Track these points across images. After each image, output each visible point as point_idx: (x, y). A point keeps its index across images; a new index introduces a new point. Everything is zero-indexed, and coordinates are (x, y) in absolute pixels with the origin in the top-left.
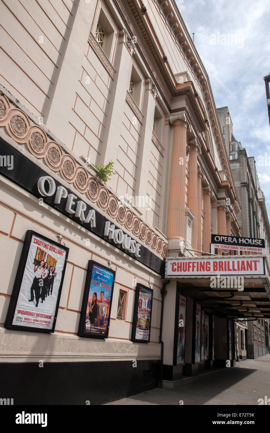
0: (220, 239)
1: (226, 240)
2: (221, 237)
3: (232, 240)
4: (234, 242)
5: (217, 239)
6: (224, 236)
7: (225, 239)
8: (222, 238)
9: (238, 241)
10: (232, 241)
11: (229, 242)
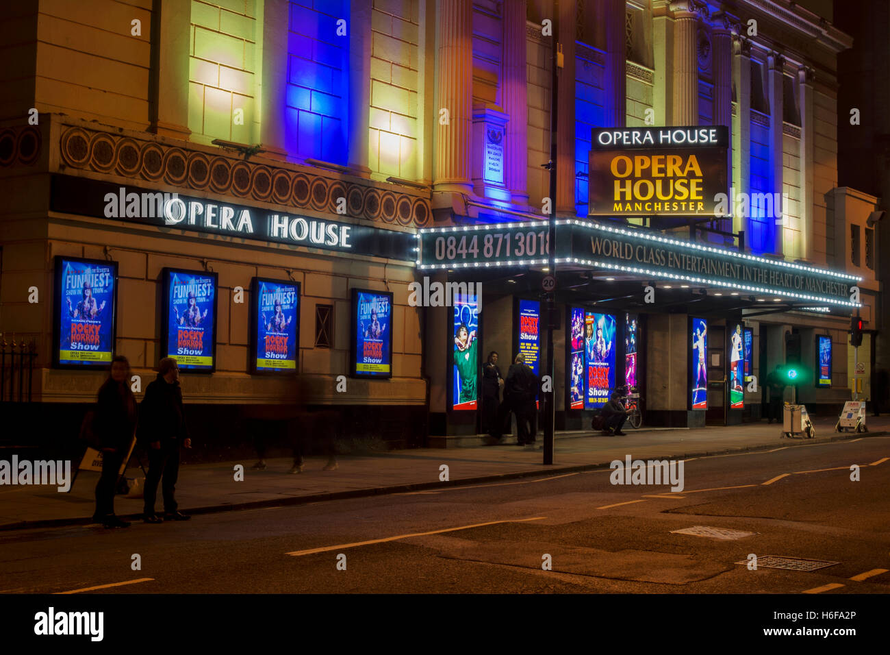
1: (627, 140)
8: (618, 135)
10: (642, 140)
11: (634, 142)
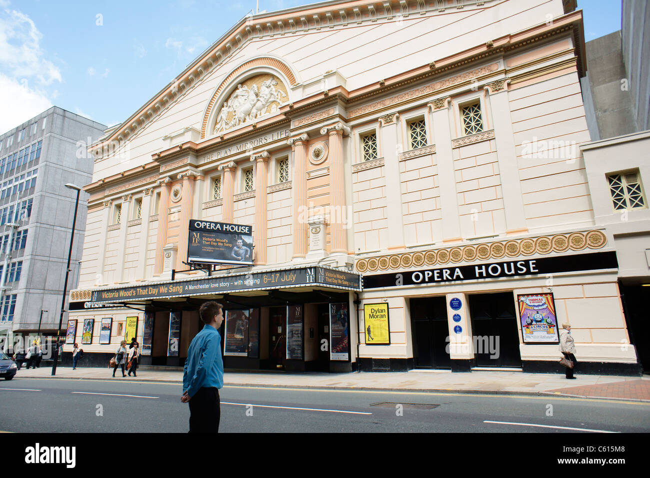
0: (202, 225)
2: (203, 223)
3: (215, 227)
4: (218, 228)
5: (198, 225)
6: (206, 222)
7: (208, 226)
9: (222, 227)
